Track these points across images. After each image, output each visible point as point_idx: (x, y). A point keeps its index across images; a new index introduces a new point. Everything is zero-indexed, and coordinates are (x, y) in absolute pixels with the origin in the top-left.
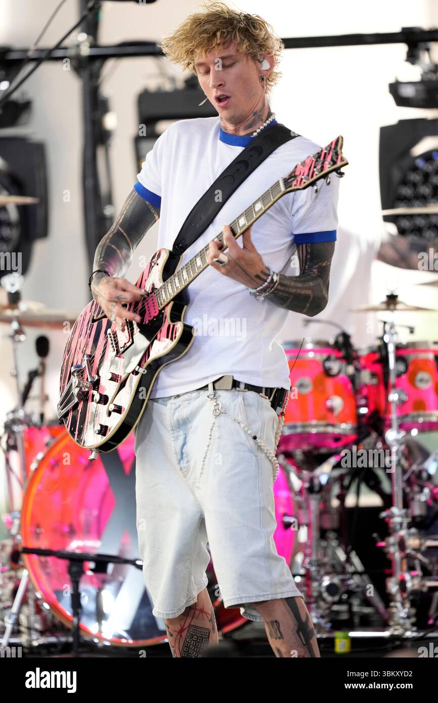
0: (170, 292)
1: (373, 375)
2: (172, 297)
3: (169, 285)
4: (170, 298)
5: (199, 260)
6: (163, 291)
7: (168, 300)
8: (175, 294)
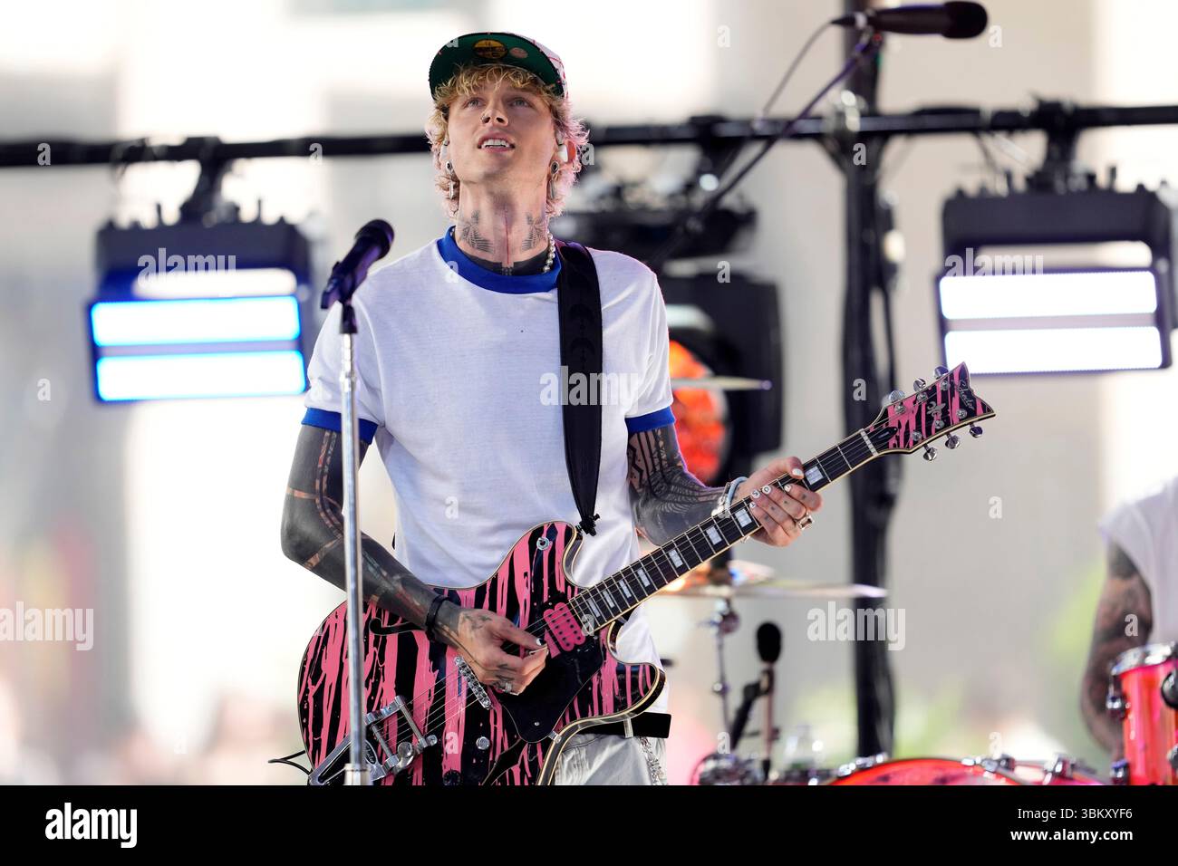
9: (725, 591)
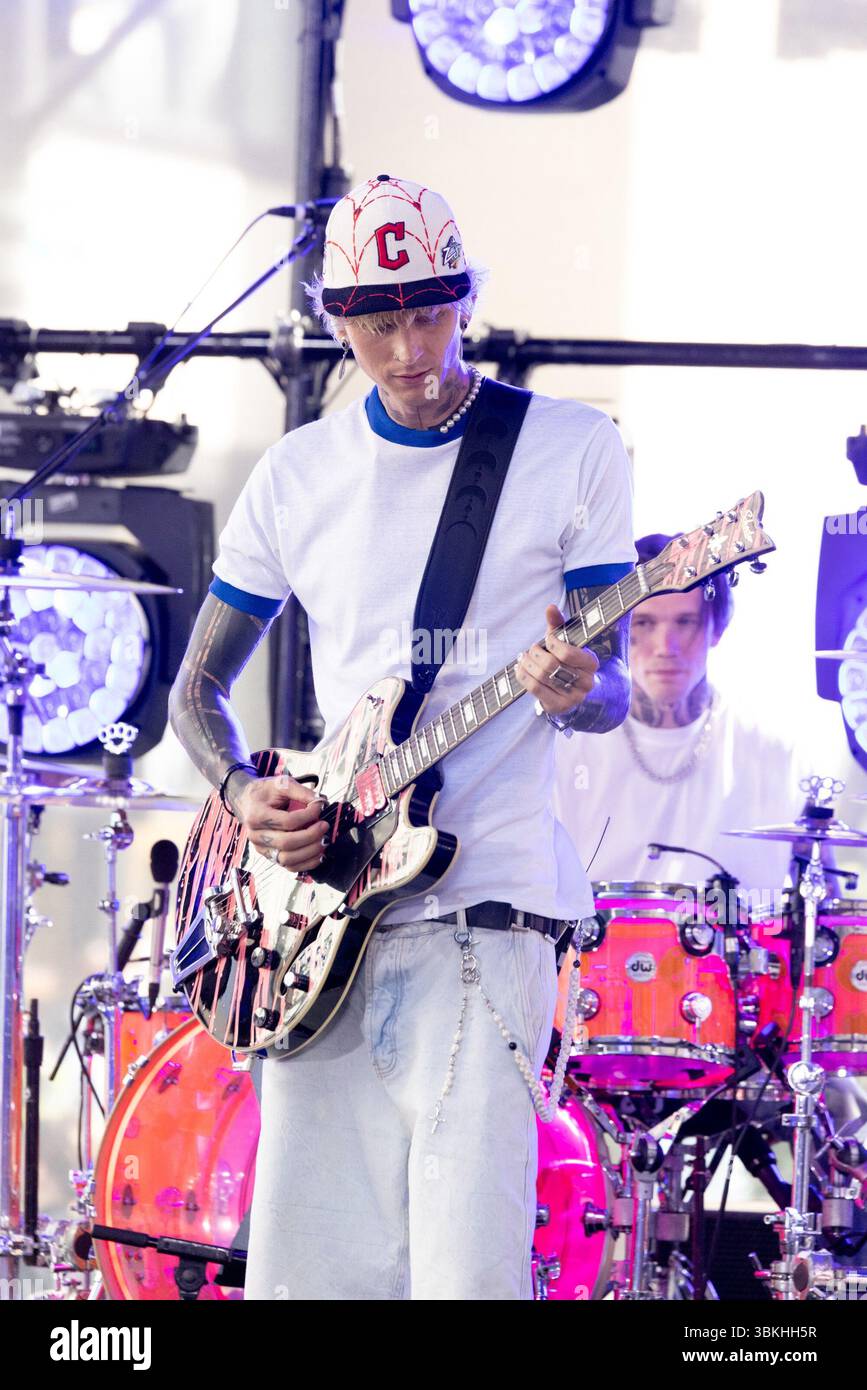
0: (410, 766)
1: (772, 959)
2: (413, 777)
3: (408, 751)
4: (409, 778)
5: (469, 709)
6: (395, 761)
7: (406, 782)
8: (420, 771)
9: (121, 802)
